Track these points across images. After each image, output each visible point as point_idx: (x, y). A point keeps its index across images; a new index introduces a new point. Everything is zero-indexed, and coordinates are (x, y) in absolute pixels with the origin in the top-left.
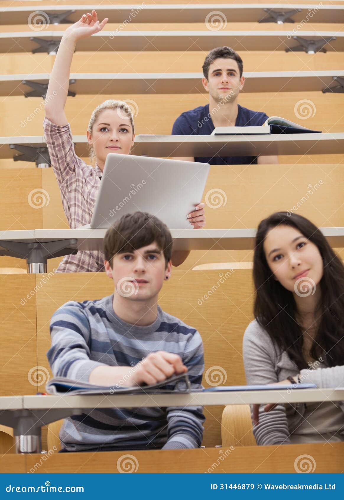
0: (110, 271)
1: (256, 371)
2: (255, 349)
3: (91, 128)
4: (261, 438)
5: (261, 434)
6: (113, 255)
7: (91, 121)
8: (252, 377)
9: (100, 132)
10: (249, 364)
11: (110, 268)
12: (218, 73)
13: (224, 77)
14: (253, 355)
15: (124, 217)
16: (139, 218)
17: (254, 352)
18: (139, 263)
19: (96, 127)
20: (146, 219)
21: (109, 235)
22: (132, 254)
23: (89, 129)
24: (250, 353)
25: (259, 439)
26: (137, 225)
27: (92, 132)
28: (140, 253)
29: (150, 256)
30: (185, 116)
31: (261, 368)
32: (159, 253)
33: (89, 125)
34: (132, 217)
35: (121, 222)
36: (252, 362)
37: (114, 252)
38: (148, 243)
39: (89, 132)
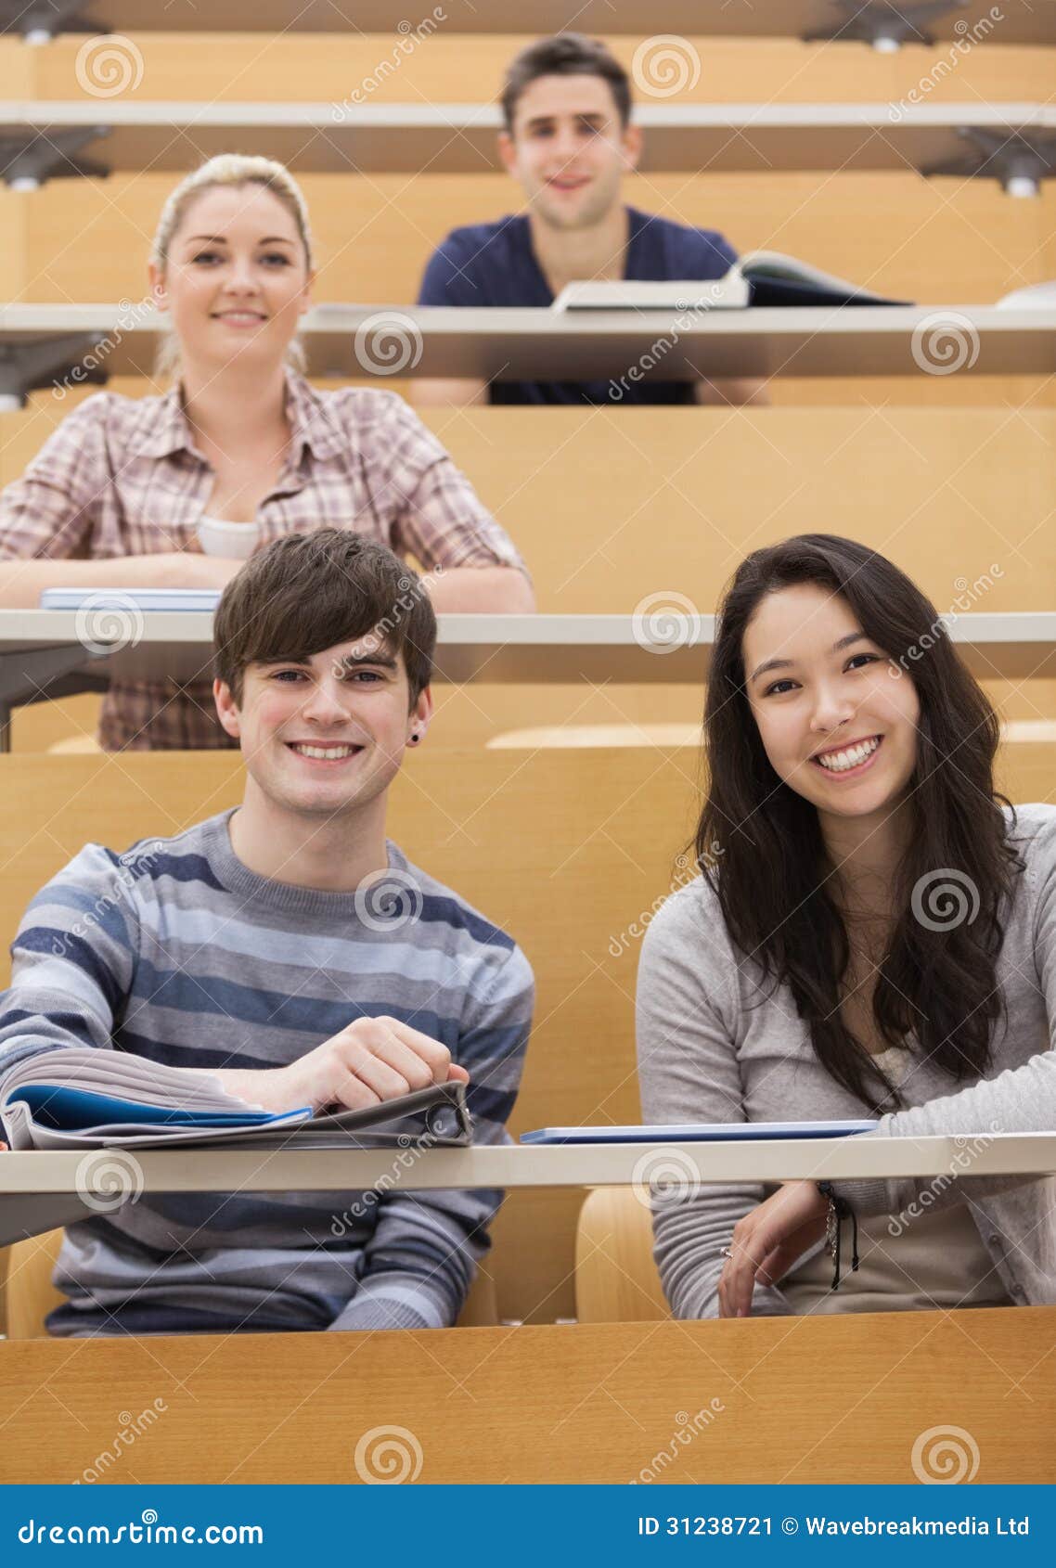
0: (233, 714)
1: (672, 1061)
2: (677, 988)
3: (164, 251)
4: (677, 1282)
5: (677, 1267)
6: (242, 666)
7: (161, 229)
8: (661, 1079)
9: (194, 266)
10: (653, 1034)
11: (234, 707)
12: (544, 128)
13: (566, 141)
14: (667, 1008)
15: (283, 543)
16: (328, 551)
17: (672, 999)
18: (326, 696)
19: (180, 250)
20: (350, 554)
21: (231, 602)
22: (304, 667)
23: (154, 259)
24: (662, 999)
25: (670, 1285)
26: (323, 572)
27: (165, 266)
28: (329, 663)
29: (361, 675)
30: (462, 241)
31: (688, 1055)
32: (390, 664)
33: (156, 243)
34: (306, 547)
35: (273, 559)
36: (663, 1030)
37: (246, 657)
38: (357, 632)
39: (158, 267)
